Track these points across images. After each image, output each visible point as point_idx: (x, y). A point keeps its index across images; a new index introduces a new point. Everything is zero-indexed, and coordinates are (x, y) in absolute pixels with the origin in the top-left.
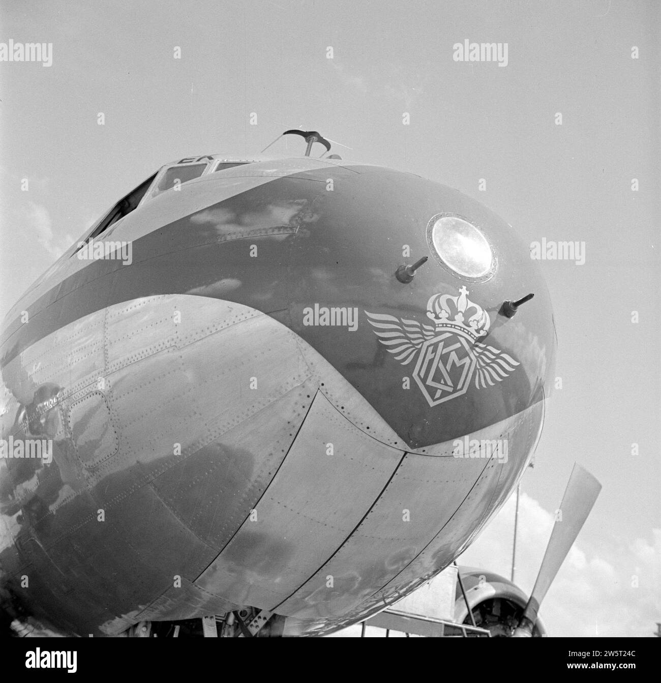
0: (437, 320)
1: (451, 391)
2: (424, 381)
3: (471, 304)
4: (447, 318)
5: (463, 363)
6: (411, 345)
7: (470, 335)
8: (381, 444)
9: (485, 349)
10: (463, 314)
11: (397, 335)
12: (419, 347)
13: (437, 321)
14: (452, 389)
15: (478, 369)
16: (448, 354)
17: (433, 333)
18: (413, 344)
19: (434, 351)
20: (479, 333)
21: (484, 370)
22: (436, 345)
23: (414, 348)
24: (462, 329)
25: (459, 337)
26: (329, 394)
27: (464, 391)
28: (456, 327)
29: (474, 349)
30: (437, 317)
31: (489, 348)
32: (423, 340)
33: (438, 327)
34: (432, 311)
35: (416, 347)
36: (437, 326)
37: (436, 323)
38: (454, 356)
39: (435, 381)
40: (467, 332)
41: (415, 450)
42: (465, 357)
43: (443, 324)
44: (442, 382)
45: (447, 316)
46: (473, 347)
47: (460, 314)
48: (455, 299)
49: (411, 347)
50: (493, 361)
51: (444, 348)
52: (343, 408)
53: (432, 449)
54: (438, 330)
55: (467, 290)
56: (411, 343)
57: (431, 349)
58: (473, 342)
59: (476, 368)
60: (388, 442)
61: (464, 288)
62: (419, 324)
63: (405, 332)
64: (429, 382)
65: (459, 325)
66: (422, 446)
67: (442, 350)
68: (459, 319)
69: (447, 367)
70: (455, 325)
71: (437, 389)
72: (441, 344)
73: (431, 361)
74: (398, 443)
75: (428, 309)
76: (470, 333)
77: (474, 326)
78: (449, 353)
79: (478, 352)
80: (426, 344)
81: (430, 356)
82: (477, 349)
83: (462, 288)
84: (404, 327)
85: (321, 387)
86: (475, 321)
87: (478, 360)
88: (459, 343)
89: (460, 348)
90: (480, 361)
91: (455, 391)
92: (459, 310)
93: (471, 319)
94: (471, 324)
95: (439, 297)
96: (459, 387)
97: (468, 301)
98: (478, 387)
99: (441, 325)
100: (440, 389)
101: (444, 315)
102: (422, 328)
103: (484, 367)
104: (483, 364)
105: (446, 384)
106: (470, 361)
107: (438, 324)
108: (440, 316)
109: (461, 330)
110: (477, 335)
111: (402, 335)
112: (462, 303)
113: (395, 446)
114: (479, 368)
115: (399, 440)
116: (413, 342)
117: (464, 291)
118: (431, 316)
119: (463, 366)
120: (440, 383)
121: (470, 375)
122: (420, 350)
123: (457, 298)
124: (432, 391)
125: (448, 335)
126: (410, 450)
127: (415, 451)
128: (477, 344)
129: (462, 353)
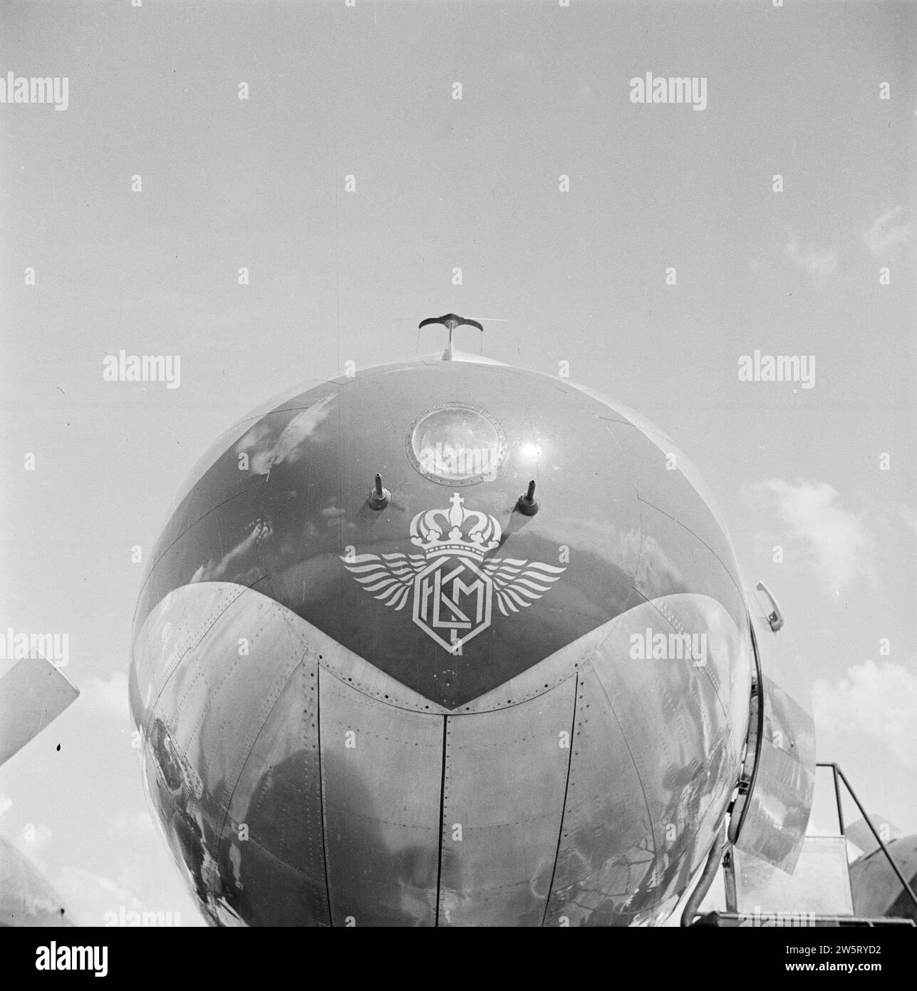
0: (426, 545)
1: (470, 627)
2: (429, 622)
3: (468, 513)
4: (438, 539)
5: (473, 590)
6: (400, 584)
7: (475, 552)
8: (409, 713)
9: (501, 564)
10: (459, 528)
11: (381, 577)
12: (411, 583)
13: (425, 547)
14: (470, 624)
15: (499, 592)
16: (451, 583)
17: (423, 563)
18: (402, 582)
19: (431, 583)
20: (488, 546)
21: (507, 590)
22: (431, 577)
23: (404, 587)
24: (462, 547)
25: (460, 559)
26: (330, 666)
27: (488, 623)
28: (453, 547)
29: (485, 568)
30: (425, 541)
31: (506, 561)
32: (414, 574)
33: (429, 552)
34: (418, 536)
35: (408, 584)
36: (427, 552)
37: (425, 548)
38: (458, 584)
39: (443, 621)
40: (469, 549)
41: (456, 709)
42: (475, 580)
43: (434, 548)
44: (453, 618)
45: (438, 536)
46: (482, 567)
47: (456, 530)
48: (445, 513)
49: (401, 587)
50: (519, 576)
51: (442, 576)
52: (350, 680)
53: (476, 703)
54: (429, 556)
55: (461, 496)
56: (400, 581)
57: (426, 582)
58: (481, 559)
59: (494, 592)
60: (416, 709)
61: (457, 495)
62: (404, 556)
63: (389, 570)
64: (436, 623)
65: (457, 543)
66: (462, 703)
67: (441, 580)
68: (455, 536)
69: (454, 599)
70: (451, 545)
71: (449, 629)
72: (438, 574)
73: (431, 597)
74: (430, 707)
75: (412, 535)
76: (473, 550)
77: (477, 540)
78: (451, 581)
79: (491, 571)
80: (418, 578)
81: (427, 592)
82: (489, 567)
83: (453, 496)
84: (387, 564)
85: (321, 660)
86: (478, 533)
87: (494, 580)
88: (462, 566)
89: (463, 571)
90: (498, 580)
91: (475, 626)
92: (452, 525)
93: (472, 531)
94: (472, 538)
95: (423, 516)
96: (479, 619)
97: (464, 509)
98: (505, 613)
99: (433, 550)
100: (455, 628)
101: (433, 537)
102: (408, 560)
103: (506, 587)
104: (502, 583)
105: (459, 620)
106: (483, 584)
107: (428, 550)
108: (429, 538)
109: (460, 549)
110: (485, 549)
111: (388, 574)
112: (456, 515)
113: (428, 711)
114: (498, 589)
115: (430, 703)
116: (402, 579)
117: (457, 499)
118: (417, 542)
119: (475, 593)
120: (450, 620)
121: (489, 601)
122: (413, 586)
123: (448, 510)
124: (445, 634)
125: (444, 560)
126: (449, 712)
127: (455, 711)
128: (487, 560)
129: (469, 578)
